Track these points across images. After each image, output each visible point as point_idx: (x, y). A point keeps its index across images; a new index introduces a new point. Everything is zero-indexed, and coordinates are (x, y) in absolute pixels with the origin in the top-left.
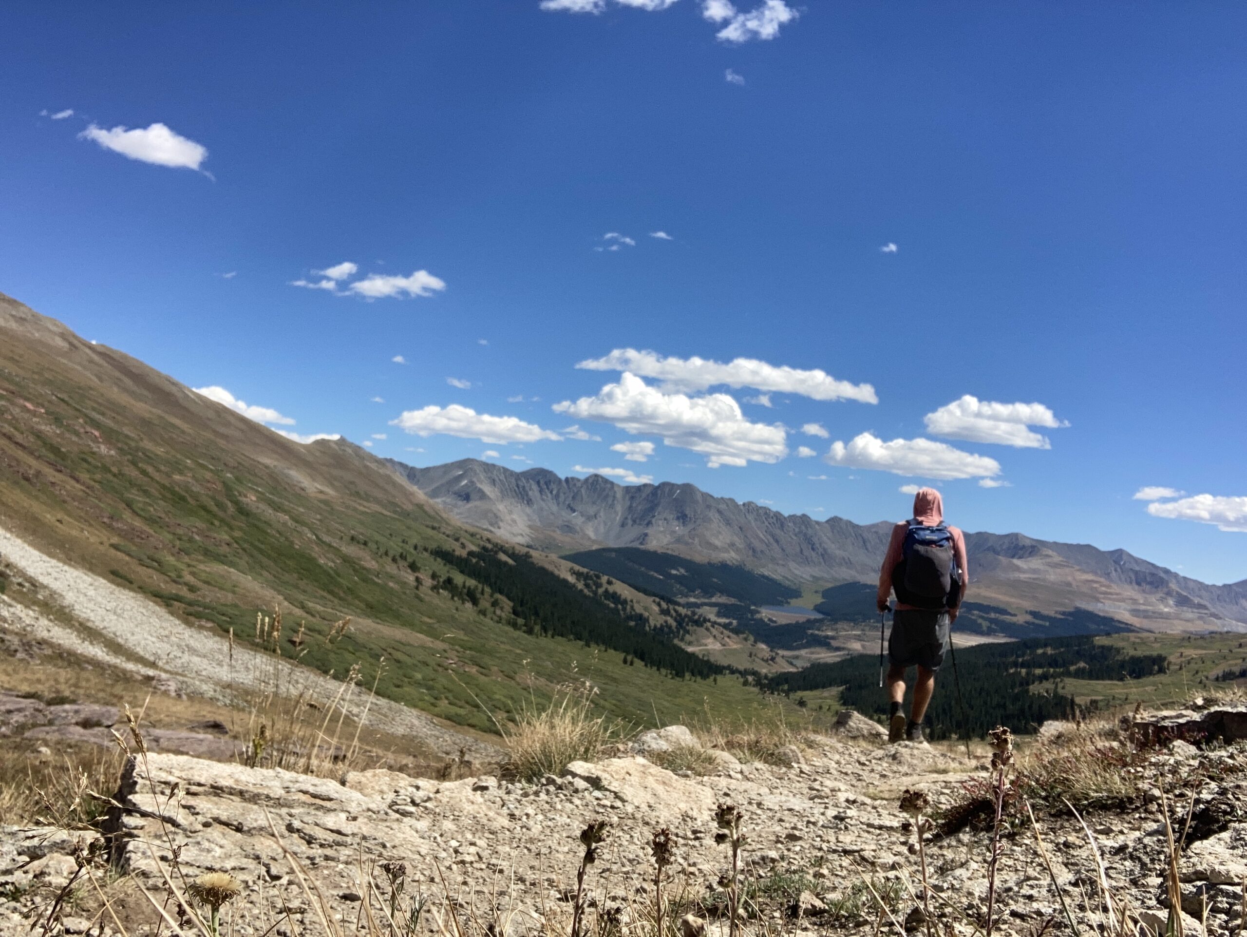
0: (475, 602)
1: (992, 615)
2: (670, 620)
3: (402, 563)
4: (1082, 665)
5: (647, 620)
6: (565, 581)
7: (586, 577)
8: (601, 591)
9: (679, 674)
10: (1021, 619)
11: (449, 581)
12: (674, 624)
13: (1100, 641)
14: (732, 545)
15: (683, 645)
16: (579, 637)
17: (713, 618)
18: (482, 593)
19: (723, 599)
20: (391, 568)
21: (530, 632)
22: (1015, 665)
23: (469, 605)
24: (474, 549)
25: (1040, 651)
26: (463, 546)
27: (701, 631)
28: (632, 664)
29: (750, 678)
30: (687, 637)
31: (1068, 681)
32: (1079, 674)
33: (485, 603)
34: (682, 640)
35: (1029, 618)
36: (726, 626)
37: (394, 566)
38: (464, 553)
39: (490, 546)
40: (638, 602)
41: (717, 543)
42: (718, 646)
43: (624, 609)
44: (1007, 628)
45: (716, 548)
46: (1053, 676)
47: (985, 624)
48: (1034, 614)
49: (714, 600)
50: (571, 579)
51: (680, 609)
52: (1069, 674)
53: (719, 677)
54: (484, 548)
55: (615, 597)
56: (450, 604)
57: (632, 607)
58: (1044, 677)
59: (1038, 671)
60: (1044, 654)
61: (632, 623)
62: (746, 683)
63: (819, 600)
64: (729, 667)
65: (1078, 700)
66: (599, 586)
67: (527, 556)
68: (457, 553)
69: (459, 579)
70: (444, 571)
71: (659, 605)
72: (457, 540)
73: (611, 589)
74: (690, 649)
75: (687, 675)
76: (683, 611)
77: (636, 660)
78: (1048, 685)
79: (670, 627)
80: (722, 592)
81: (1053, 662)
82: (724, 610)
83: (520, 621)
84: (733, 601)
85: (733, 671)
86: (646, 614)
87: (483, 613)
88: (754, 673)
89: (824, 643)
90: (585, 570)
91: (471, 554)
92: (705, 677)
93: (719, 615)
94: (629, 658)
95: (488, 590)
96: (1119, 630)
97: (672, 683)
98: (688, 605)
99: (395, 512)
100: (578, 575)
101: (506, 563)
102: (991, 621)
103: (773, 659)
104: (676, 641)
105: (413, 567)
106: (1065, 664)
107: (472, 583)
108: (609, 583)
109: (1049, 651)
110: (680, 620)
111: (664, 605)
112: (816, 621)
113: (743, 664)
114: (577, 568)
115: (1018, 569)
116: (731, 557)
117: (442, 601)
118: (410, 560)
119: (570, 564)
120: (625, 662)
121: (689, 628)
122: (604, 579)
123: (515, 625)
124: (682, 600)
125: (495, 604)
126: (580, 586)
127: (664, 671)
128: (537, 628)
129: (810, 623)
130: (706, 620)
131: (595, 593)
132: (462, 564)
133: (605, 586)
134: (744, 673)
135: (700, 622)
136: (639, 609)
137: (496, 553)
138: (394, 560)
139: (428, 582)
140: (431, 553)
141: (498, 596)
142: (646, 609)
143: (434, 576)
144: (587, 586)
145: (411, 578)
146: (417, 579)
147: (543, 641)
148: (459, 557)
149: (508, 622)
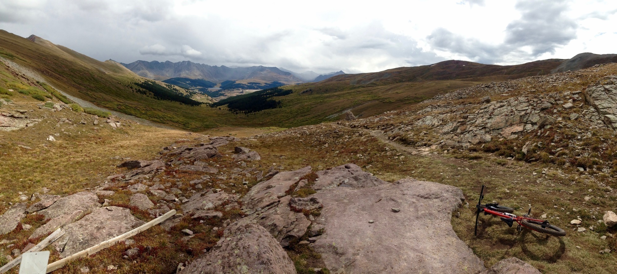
0: (146, 94)
1: (257, 85)
3: (129, 87)
4: (276, 93)
5: (183, 94)
6: (164, 87)
7: (168, 86)
8: (172, 88)
9: (192, 105)
10: (263, 85)
11: (139, 90)
13: (279, 88)
14: (200, 75)
15: (192, 99)
16: (169, 100)
17: (198, 92)
19: (199, 87)
20: (127, 89)
21: (158, 99)
22: (263, 95)
23: (144, 95)
25: (267, 92)
27: (195, 95)
29: (208, 104)
30: (193, 97)
31: (274, 97)
32: (276, 95)
33: (148, 94)
35: (265, 85)
36: (201, 93)
37: (127, 88)
39: (146, 81)
40: (181, 90)
41: (197, 74)
42: (199, 98)
43: (178, 92)
44: (260, 87)
45: (196, 76)
46: (271, 96)
47: (256, 87)
48: (266, 83)
49: (197, 88)
50: (165, 86)
51: (190, 91)
52: (274, 96)
54: (145, 81)
55: (175, 89)
56: (140, 95)
58: (269, 97)
59: (268, 96)
61: (180, 95)
63: (220, 85)
64: (203, 103)
65: (276, 101)
66: (172, 87)
67: (155, 82)
68: (139, 83)
69: (141, 89)
70: (138, 88)
71: (185, 90)
72: (139, 80)
73: (174, 88)
74: (194, 99)
75: (194, 106)
76: (191, 91)
77: (183, 104)
78: (270, 99)
79: (188, 95)
80: (199, 85)
81: (271, 93)
82: (200, 90)
83: (156, 97)
84: (202, 87)
85: (204, 103)
86: (183, 93)
87: (148, 96)
88: (209, 103)
89: (223, 95)
90: (168, 84)
91: (142, 83)
92: (198, 105)
93: (199, 91)
95: (148, 91)
96: (282, 85)
97: (191, 108)
98: (192, 90)
100: (167, 85)
101: (151, 84)
102: (257, 86)
103: (212, 100)
104: (190, 98)
105: (131, 88)
106: (273, 93)
107: (144, 90)
108: (174, 86)
109: (270, 91)
110: (190, 93)
112: (220, 90)
113: (205, 101)
114: (166, 84)
115: (262, 74)
116: (200, 77)
117: (139, 94)
118: (130, 86)
119: (164, 83)
120: (180, 104)
121: (193, 95)
122: (173, 85)
124: (190, 89)
125: (150, 94)
126: (167, 88)
127: (189, 105)
128: (160, 98)
129: (219, 91)
130: (196, 93)
131: (171, 89)
132: (141, 86)
133: (173, 87)
134: (206, 103)
136: (181, 92)
137: (148, 82)
138: (127, 87)
139: (135, 91)
140: (134, 84)
141: (150, 92)
143: (136, 89)
144: (169, 88)
145: (131, 90)
146: (133, 90)
147: (162, 101)
148: (140, 84)
149: (153, 98)
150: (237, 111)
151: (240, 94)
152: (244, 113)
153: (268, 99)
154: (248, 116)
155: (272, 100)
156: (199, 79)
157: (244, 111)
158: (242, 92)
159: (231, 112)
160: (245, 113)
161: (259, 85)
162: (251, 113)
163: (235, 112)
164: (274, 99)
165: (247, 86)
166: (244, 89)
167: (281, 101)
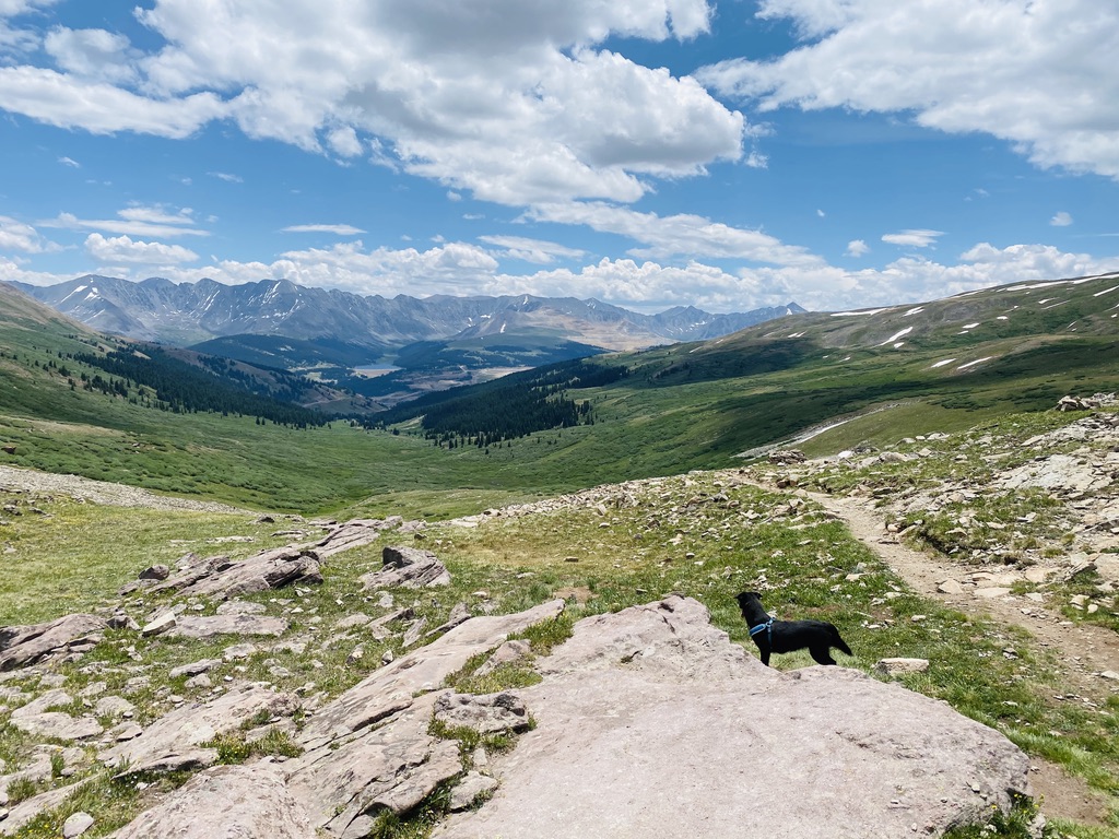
0: (124, 394)
1: (516, 352)
2: (286, 387)
3: (52, 370)
4: (576, 379)
5: (268, 389)
6: (195, 367)
7: (212, 362)
8: (226, 371)
9: (302, 425)
10: (535, 352)
11: (98, 379)
12: (289, 389)
13: (586, 361)
14: (325, 324)
15: (299, 404)
16: (217, 409)
17: (319, 380)
18: (129, 386)
19: (325, 366)
20: (45, 376)
21: (176, 410)
22: (535, 384)
23: (119, 397)
24: (112, 350)
25: (549, 374)
26: (102, 350)
27: (311, 391)
28: (263, 423)
29: (355, 420)
30: (302, 398)
31: (569, 391)
32: (576, 385)
33: (133, 392)
34: (298, 400)
35: (540, 351)
37: (47, 374)
38: (104, 355)
39: (125, 347)
40: (258, 376)
41: (313, 323)
42: (326, 401)
43: (248, 383)
45: (313, 328)
46: (560, 389)
47: (512, 359)
48: (543, 348)
49: (317, 367)
50: (200, 365)
51: (292, 377)
52: (568, 386)
53: (332, 423)
54: (120, 348)
55: (239, 375)
56: (104, 398)
57: (254, 381)
58: (554, 391)
59: (550, 387)
60: (552, 374)
61: (256, 393)
62: (352, 425)
63: (396, 357)
64: (337, 415)
65: (576, 402)
66: (225, 367)
67: (160, 350)
68: (98, 356)
69: (106, 377)
70: (91, 372)
71: (275, 376)
72: (95, 344)
73: (234, 368)
74: (305, 406)
75: (308, 426)
76: (294, 378)
77: (268, 422)
78: (557, 396)
79: (286, 392)
80: (323, 360)
81: (558, 379)
82: (326, 374)
83: (166, 404)
84: (332, 365)
85: (341, 417)
86: (266, 385)
87: (134, 401)
88: (357, 416)
89: (405, 388)
90: (210, 357)
91: (109, 354)
92: (321, 425)
93: (322, 378)
94: (261, 419)
95: (133, 382)
96: (596, 352)
97: (300, 433)
98: (298, 373)
99: (32, 327)
100: (206, 361)
101: (142, 359)
102: (516, 357)
103: (369, 404)
104: (293, 402)
105: (64, 372)
106: (566, 379)
107: (117, 378)
109: (555, 372)
110: (294, 385)
111: (279, 375)
112: (397, 372)
113: (347, 411)
114: (204, 355)
115: (529, 319)
116: (326, 333)
117: (96, 397)
118: (59, 367)
120: (258, 423)
121: (302, 390)
123: (162, 408)
124: (293, 370)
125: (141, 393)
126: (208, 369)
127: (289, 425)
128: (182, 407)
129: (393, 375)
130: (314, 383)
131: (222, 373)
132: (105, 364)
133: (229, 367)
135: (310, 385)
136: (259, 381)
137: (132, 351)
138: (45, 368)
139: (80, 383)
140: (76, 358)
141: (142, 386)
142: (266, 380)
143: (84, 377)
144: (214, 369)
145: (64, 382)
146: (70, 382)
147: (188, 417)
148: (101, 359)
149: (156, 406)
150: (452, 437)
151: (462, 384)
152: (476, 443)
153: (550, 399)
154: (487, 453)
155: (562, 400)
156: (321, 339)
157: (473, 438)
158: (469, 377)
159: (433, 441)
160: (479, 443)
162: (498, 443)
163: (447, 443)
164: (569, 398)
166: (475, 368)
167: (591, 403)
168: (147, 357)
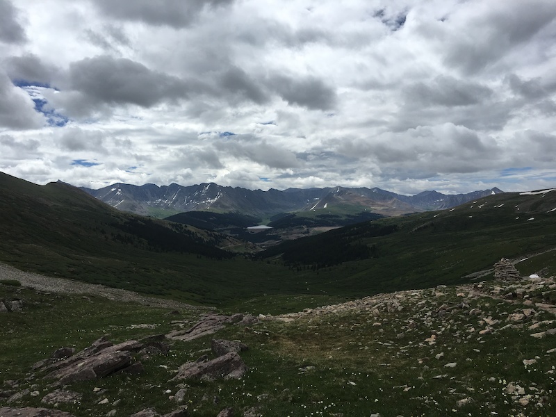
0: (132, 242)
1: (333, 218)
2: (212, 238)
3: (98, 231)
4: (368, 232)
5: (203, 239)
6: (167, 229)
7: (176, 226)
8: (183, 230)
9: (220, 259)
10: (343, 218)
11: (119, 236)
12: (214, 239)
13: (373, 222)
14: (233, 205)
15: (219, 247)
16: (177, 250)
17: (229, 235)
18: (134, 238)
19: (232, 227)
21: (157, 251)
22: (344, 236)
23: (129, 244)
24: (127, 220)
26: (122, 220)
27: (225, 240)
28: (201, 258)
29: (247, 256)
30: (221, 244)
31: (364, 239)
32: (367, 236)
33: (136, 243)
34: (218, 245)
35: (347, 217)
36: (234, 237)
37: (95, 233)
38: (123, 223)
39: (133, 219)
40: (198, 233)
41: (227, 205)
42: (233, 245)
43: (193, 236)
44: (339, 223)
45: (226, 207)
46: (359, 238)
48: (348, 216)
49: (228, 227)
50: (170, 227)
52: (363, 236)
53: (235, 258)
55: (189, 232)
56: (121, 245)
57: (196, 235)
58: (355, 239)
59: (353, 237)
60: (354, 230)
61: (197, 242)
62: (246, 258)
63: (269, 222)
64: (238, 253)
65: (368, 245)
66: (182, 228)
67: (150, 220)
69: (123, 234)
70: (116, 232)
71: (207, 233)
72: (119, 218)
73: (187, 229)
74: (222, 248)
76: (217, 234)
77: (202, 256)
78: (357, 242)
79: (213, 241)
80: (231, 224)
81: (357, 233)
82: (233, 231)
83: (152, 247)
84: (236, 227)
85: (240, 254)
86: (202, 237)
87: (136, 246)
88: (249, 254)
89: (273, 238)
90: (175, 223)
92: (230, 259)
93: (231, 233)
94: (199, 256)
95: (136, 237)
97: (218, 263)
98: (218, 231)
99: (89, 210)
100: (173, 225)
103: (254, 247)
104: (216, 246)
105: (103, 232)
106: (362, 232)
107: (129, 235)
109: (356, 229)
110: (216, 237)
111: (209, 232)
112: (270, 229)
113: (242, 251)
114: (172, 222)
115: (340, 200)
116: (233, 210)
117: (118, 244)
118: (101, 229)
119: (168, 222)
121: (221, 240)
122: (184, 225)
123: (150, 250)
124: (216, 229)
125: (140, 242)
126: (174, 230)
127: (214, 259)
128: (160, 249)
129: (267, 231)
130: (227, 236)
131: (181, 232)
133: (184, 228)
134: (245, 254)
135: (224, 237)
136: (199, 235)
137: (137, 221)
138: (94, 230)
139: (110, 237)
140: (109, 225)
141: (141, 239)
142: (202, 235)
143: (112, 235)
144: (177, 229)
145: (103, 237)
146: (105, 237)
147: (163, 254)
149: (147, 249)
150: (299, 265)
151: (304, 235)
152: (311, 268)
153: (353, 243)
154: (318, 274)
155: (360, 244)
156: (231, 214)
157: (310, 266)
158: (308, 232)
159: (288, 267)
160: (313, 268)
161: (336, 218)
162: (324, 269)
163: (295, 268)
164: (364, 243)
165: (315, 221)
166: (311, 227)
167: (377, 246)
168: (144, 224)
